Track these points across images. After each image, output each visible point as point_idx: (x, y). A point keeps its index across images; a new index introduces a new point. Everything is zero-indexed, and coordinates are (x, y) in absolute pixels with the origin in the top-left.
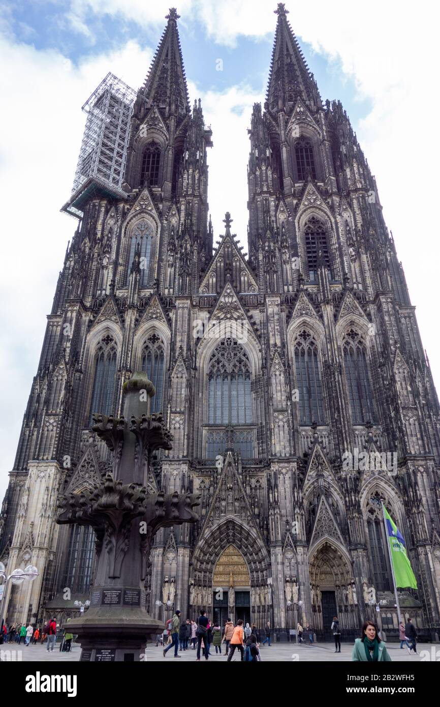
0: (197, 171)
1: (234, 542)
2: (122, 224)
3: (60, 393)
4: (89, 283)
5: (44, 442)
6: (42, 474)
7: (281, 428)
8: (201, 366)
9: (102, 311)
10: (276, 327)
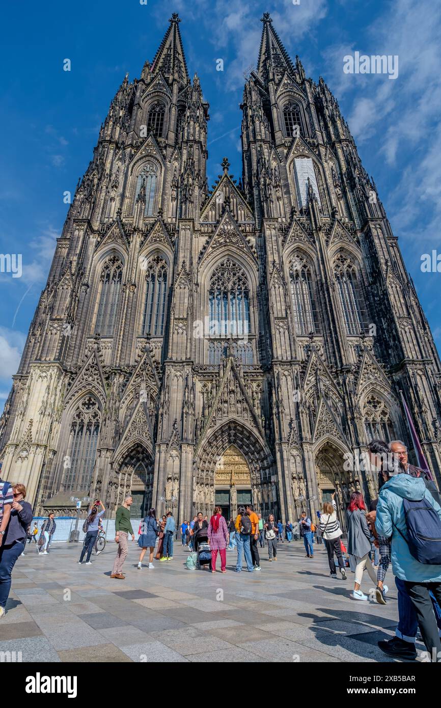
0: (198, 124)
1: (235, 442)
2: (129, 164)
3: (65, 300)
4: (97, 210)
5: (48, 345)
6: (44, 374)
7: (282, 334)
8: (202, 283)
9: (109, 234)
10: (274, 247)
